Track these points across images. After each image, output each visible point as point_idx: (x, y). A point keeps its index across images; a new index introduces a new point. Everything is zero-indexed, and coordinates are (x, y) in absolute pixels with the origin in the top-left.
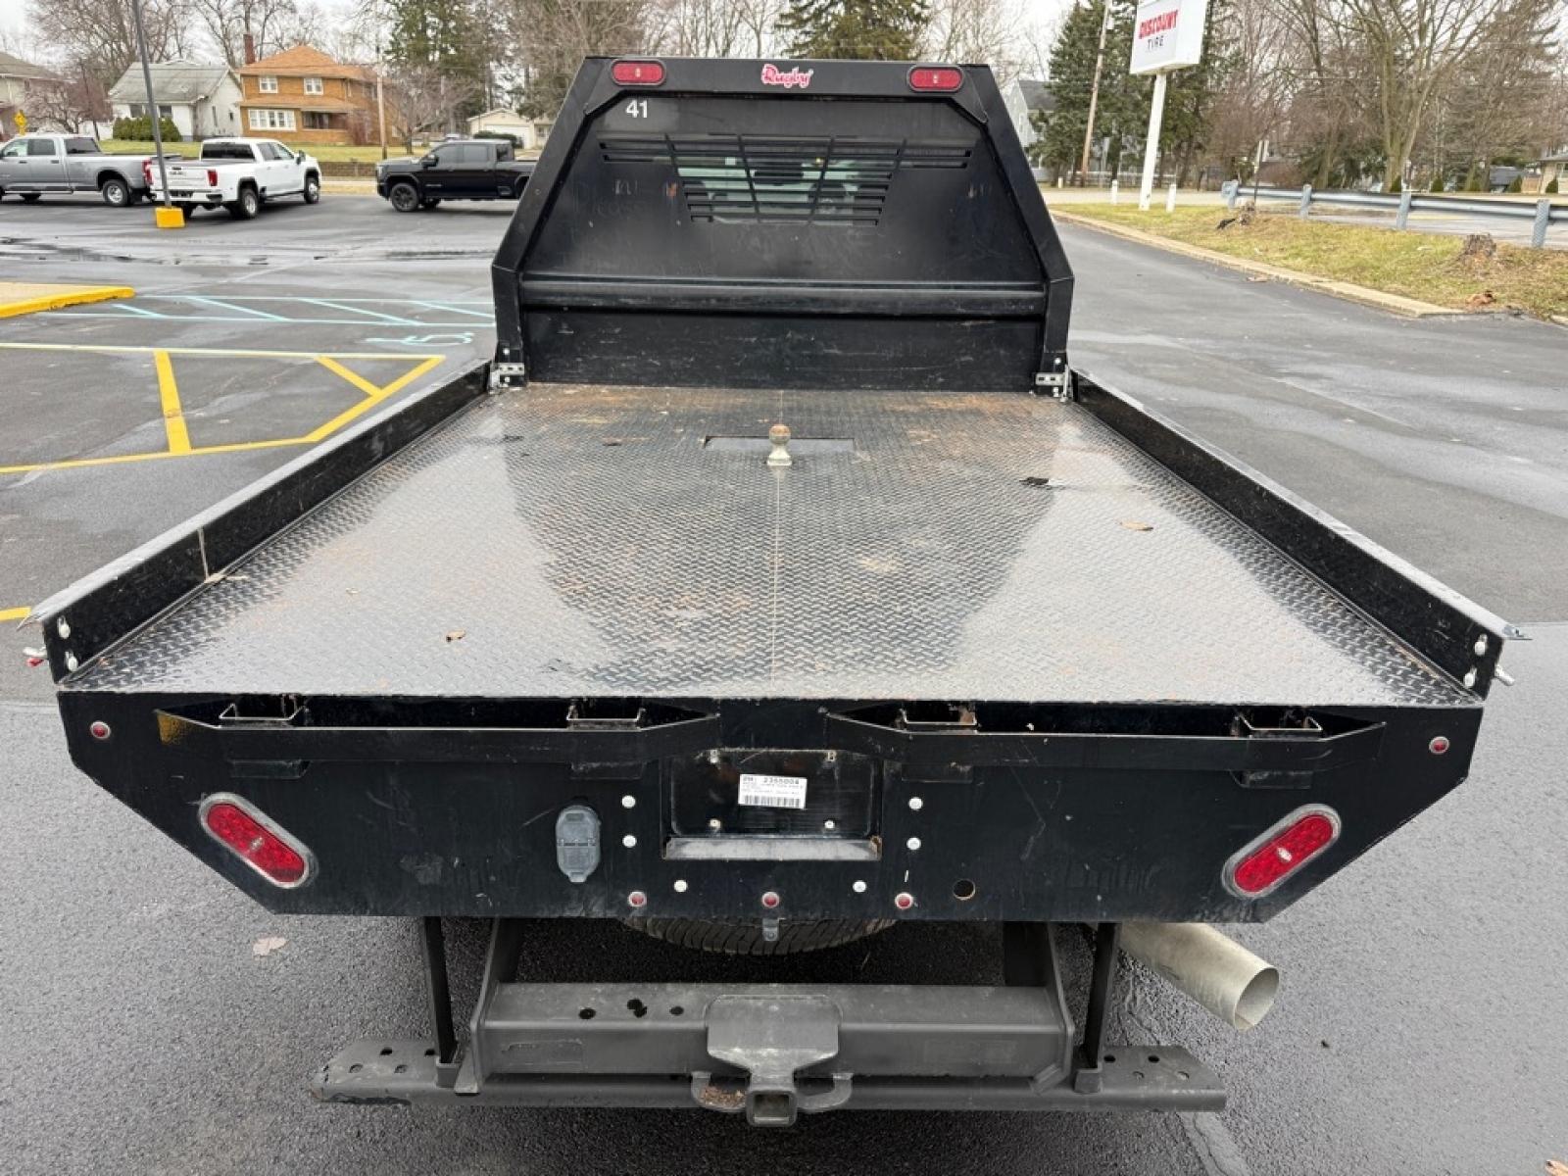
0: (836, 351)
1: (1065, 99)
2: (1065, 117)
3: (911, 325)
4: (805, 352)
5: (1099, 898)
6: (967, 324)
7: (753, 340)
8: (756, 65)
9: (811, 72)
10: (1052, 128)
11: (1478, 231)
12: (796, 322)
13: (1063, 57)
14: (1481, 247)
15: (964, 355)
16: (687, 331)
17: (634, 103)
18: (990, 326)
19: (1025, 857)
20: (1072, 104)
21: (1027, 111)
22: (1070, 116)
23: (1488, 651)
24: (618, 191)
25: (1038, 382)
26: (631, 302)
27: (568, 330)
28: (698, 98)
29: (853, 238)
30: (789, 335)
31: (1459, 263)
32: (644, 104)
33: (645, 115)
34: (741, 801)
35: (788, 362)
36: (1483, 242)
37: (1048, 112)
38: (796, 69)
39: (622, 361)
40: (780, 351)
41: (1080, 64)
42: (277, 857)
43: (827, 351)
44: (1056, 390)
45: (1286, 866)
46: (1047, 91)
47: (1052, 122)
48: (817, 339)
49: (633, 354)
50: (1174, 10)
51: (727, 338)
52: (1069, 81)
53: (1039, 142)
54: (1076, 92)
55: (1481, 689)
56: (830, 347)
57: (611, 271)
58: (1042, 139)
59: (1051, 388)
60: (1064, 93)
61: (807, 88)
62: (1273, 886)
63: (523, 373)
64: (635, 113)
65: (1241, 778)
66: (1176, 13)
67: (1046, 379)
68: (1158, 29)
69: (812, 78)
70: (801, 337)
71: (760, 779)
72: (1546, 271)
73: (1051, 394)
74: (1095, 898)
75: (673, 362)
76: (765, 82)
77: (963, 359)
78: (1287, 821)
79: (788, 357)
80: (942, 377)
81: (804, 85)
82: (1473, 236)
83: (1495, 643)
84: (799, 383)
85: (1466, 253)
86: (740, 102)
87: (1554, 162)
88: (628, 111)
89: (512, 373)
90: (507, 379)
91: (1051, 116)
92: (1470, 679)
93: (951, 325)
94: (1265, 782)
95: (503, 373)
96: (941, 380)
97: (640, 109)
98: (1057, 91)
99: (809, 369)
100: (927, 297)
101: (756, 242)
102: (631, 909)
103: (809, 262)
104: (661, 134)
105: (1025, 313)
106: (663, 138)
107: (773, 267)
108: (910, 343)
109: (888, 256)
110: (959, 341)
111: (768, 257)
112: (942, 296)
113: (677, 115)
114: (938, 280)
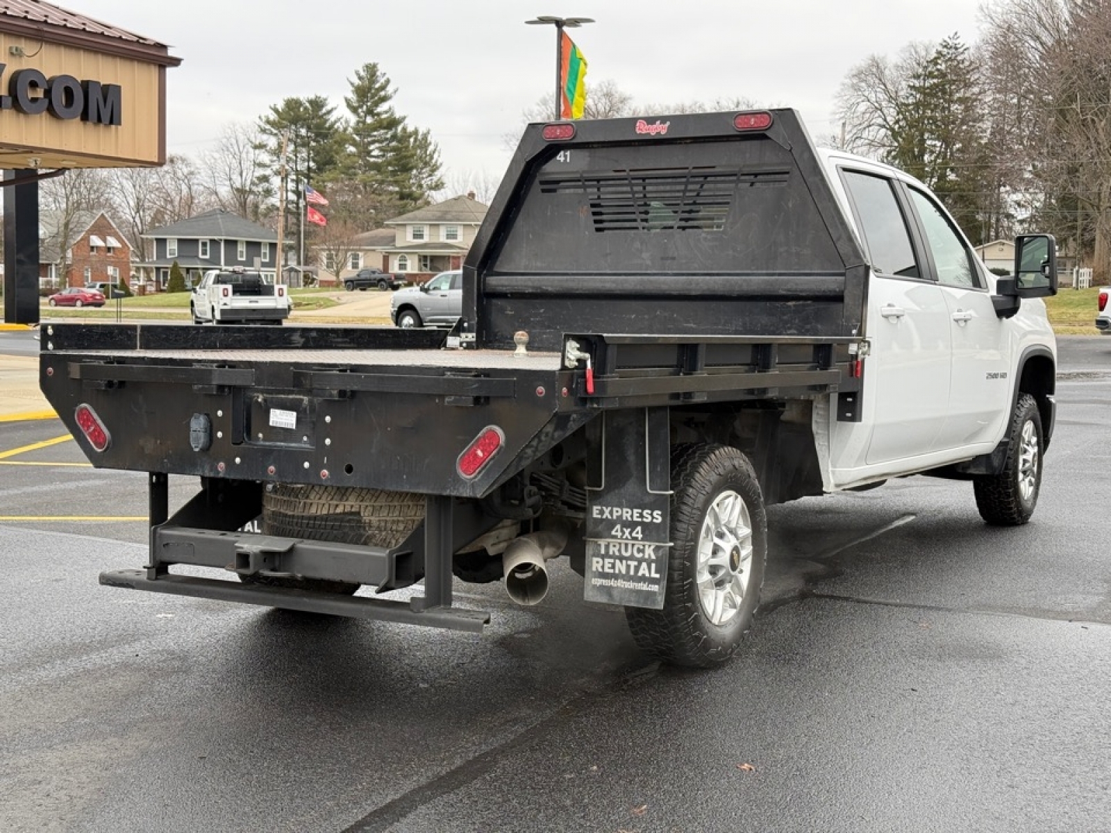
0: (692, 325)
3: (749, 304)
4: (669, 326)
5: (405, 477)
6: (791, 303)
7: (633, 316)
8: (633, 121)
9: (668, 123)
12: (664, 303)
15: (790, 328)
17: (561, 153)
18: (808, 305)
24: (549, 213)
26: (550, 289)
27: (511, 311)
28: (602, 146)
29: (705, 239)
30: (658, 313)
32: (568, 153)
33: (568, 160)
34: (271, 424)
38: (658, 122)
39: (544, 333)
40: (651, 325)
42: (97, 435)
43: (685, 325)
48: (678, 316)
49: (551, 328)
51: (615, 315)
56: (688, 322)
57: (544, 269)
61: (666, 134)
63: (474, 339)
64: (562, 159)
69: (669, 127)
70: (667, 315)
71: (278, 411)
74: (402, 477)
76: (638, 132)
78: (480, 435)
79: (657, 329)
81: (663, 132)
88: (558, 158)
89: (467, 340)
90: (464, 345)
93: (778, 304)
95: (462, 340)
97: (565, 156)
100: (757, 282)
101: (637, 245)
102: (219, 472)
103: (674, 258)
104: (577, 172)
105: (832, 294)
106: (578, 175)
107: (649, 262)
108: (747, 319)
109: (731, 252)
110: (785, 317)
111: (645, 255)
112: (768, 281)
113: (588, 159)
114: (767, 269)
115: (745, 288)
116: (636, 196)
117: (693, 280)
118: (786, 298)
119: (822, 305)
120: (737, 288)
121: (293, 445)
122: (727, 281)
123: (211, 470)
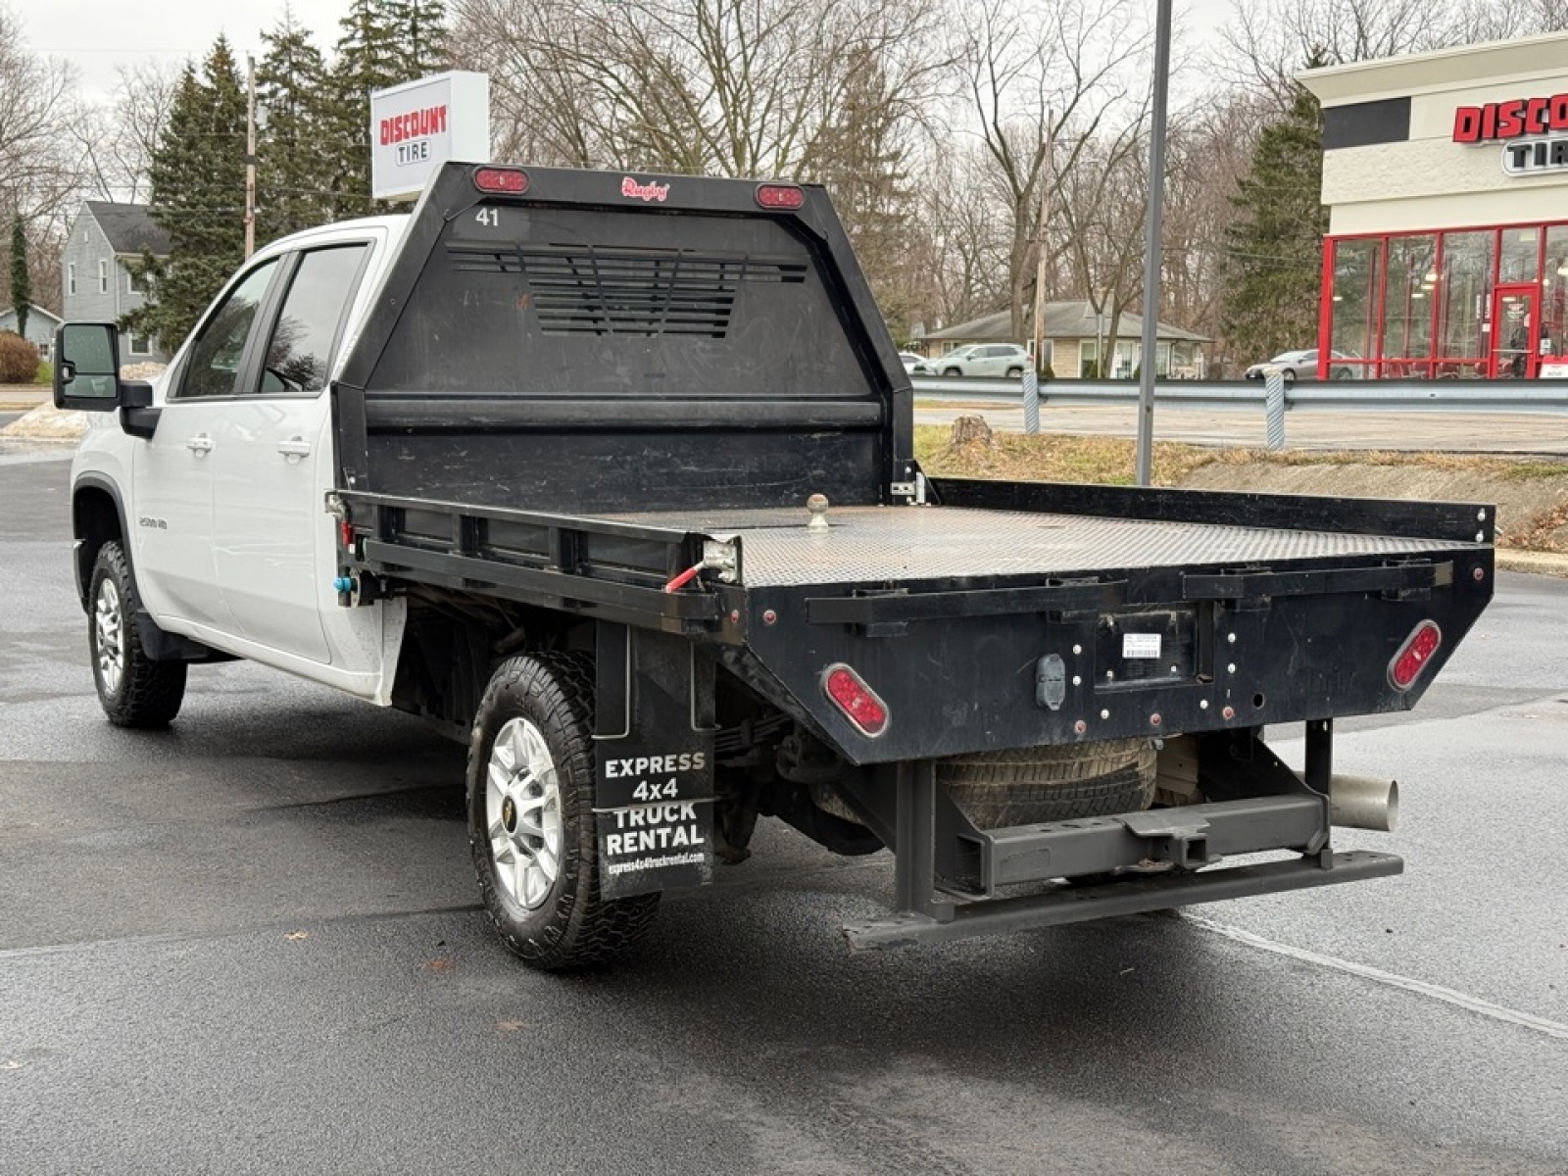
0: (693, 468)
1: (190, 235)
2: (195, 266)
3: (768, 438)
4: (662, 471)
5: (1329, 699)
6: (816, 436)
7: (609, 458)
8: (616, 178)
9: (667, 187)
10: (173, 283)
11: (968, 413)
12: (653, 438)
13: (175, 165)
14: (975, 434)
15: (815, 468)
16: (539, 452)
17: (484, 211)
18: (837, 438)
19: (1289, 672)
20: (203, 245)
21: (113, 253)
22: (203, 263)
23: (1487, 517)
24: (466, 303)
25: (893, 492)
26: (484, 420)
27: (409, 455)
28: (550, 208)
29: (703, 350)
30: (646, 452)
31: (953, 456)
32: (495, 212)
33: (496, 224)
34: (1125, 655)
35: (645, 482)
36: (976, 427)
37: (161, 257)
38: (653, 183)
39: (468, 488)
40: (636, 470)
41: (209, 179)
42: (869, 710)
43: (684, 468)
44: (909, 499)
45: (1419, 663)
46: (154, 220)
47: (170, 273)
48: (674, 455)
49: (481, 480)
50: (440, 105)
51: (582, 457)
52: (194, 206)
53: (149, 307)
54: (207, 225)
55: (1489, 538)
56: (687, 464)
57: (458, 388)
58: (155, 302)
59: (905, 497)
60: (186, 224)
61: (664, 202)
62: (1414, 679)
64: (485, 221)
65: (1396, 595)
66: (443, 110)
67: (900, 488)
68: (415, 133)
70: (657, 454)
71: (1134, 636)
72: (1059, 460)
73: (907, 504)
74: (1326, 699)
75: (524, 488)
76: (625, 194)
77: (815, 472)
78: (1415, 632)
79: (644, 476)
80: (797, 492)
81: (662, 198)
82: (962, 419)
83: (1491, 511)
84: (657, 505)
85: (958, 442)
86: (589, 213)
87: (939, 340)
88: (478, 219)
91: (167, 263)
92: (1480, 536)
93: (802, 437)
94: (1410, 596)
96: (795, 495)
97: (491, 217)
98: (174, 223)
99: (667, 488)
100: (780, 410)
101: (608, 355)
102: (1076, 736)
103: (662, 376)
104: (513, 243)
105: (869, 424)
106: (513, 247)
107: (627, 381)
108: (764, 457)
109: (738, 368)
110: (810, 454)
111: (621, 370)
112: (794, 407)
113: (529, 224)
114: (786, 391)
115: (767, 416)
116: (603, 283)
117: (698, 406)
118: (814, 429)
119: (852, 438)
120: (757, 417)
121: (1158, 680)
122: (744, 407)
123: (1064, 734)
